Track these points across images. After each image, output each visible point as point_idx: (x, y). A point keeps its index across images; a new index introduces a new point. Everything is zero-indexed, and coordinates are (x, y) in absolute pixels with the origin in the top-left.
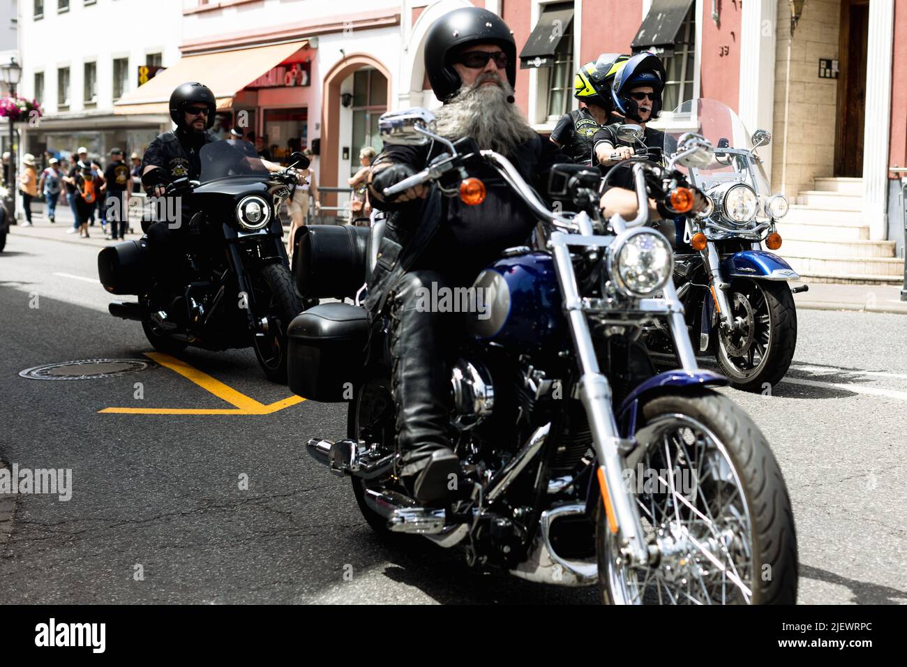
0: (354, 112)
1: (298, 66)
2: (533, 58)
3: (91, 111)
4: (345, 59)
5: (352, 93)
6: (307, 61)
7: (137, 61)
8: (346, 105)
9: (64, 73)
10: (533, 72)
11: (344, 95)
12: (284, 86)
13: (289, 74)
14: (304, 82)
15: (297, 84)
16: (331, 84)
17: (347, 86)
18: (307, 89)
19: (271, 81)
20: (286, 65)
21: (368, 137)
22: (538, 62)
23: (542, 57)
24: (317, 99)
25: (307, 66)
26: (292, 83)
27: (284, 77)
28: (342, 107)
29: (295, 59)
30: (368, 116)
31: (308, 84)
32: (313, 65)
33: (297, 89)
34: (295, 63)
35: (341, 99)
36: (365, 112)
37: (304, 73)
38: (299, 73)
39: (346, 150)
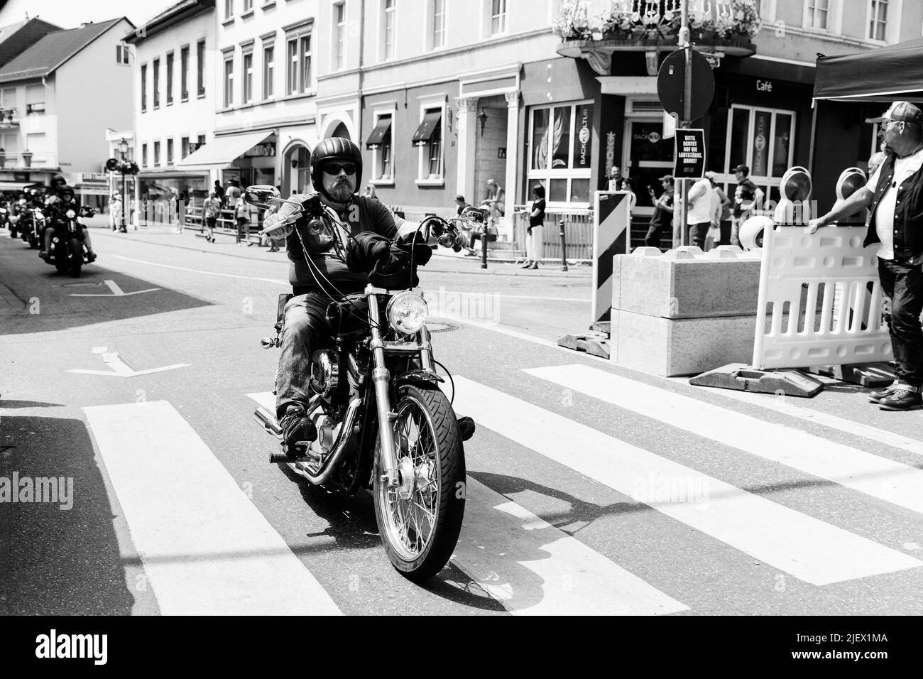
0: (299, 171)
1: (270, 145)
2: (371, 145)
3: (170, 168)
4: (292, 142)
5: (298, 160)
6: (274, 141)
7: (194, 140)
8: (294, 167)
9: (157, 144)
10: (374, 152)
11: (293, 162)
12: (262, 156)
13: (265, 149)
14: (272, 154)
15: (269, 155)
16: (286, 155)
17: (295, 156)
18: (275, 158)
19: (257, 153)
20: (263, 144)
21: (305, 186)
22: (374, 147)
23: (376, 144)
24: (279, 163)
25: (274, 145)
26: (267, 154)
27: (263, 150)
28: (292, 168)
29: (267, 141)
30: (305, 173)
31: (275, 155)
32: (277, 144)
33: (270, 157)
34: (267, 143)
35: (291, 164)
36: (303, 171)
37: (272, 149)
38: (270, 149)
39: (295, 192)
